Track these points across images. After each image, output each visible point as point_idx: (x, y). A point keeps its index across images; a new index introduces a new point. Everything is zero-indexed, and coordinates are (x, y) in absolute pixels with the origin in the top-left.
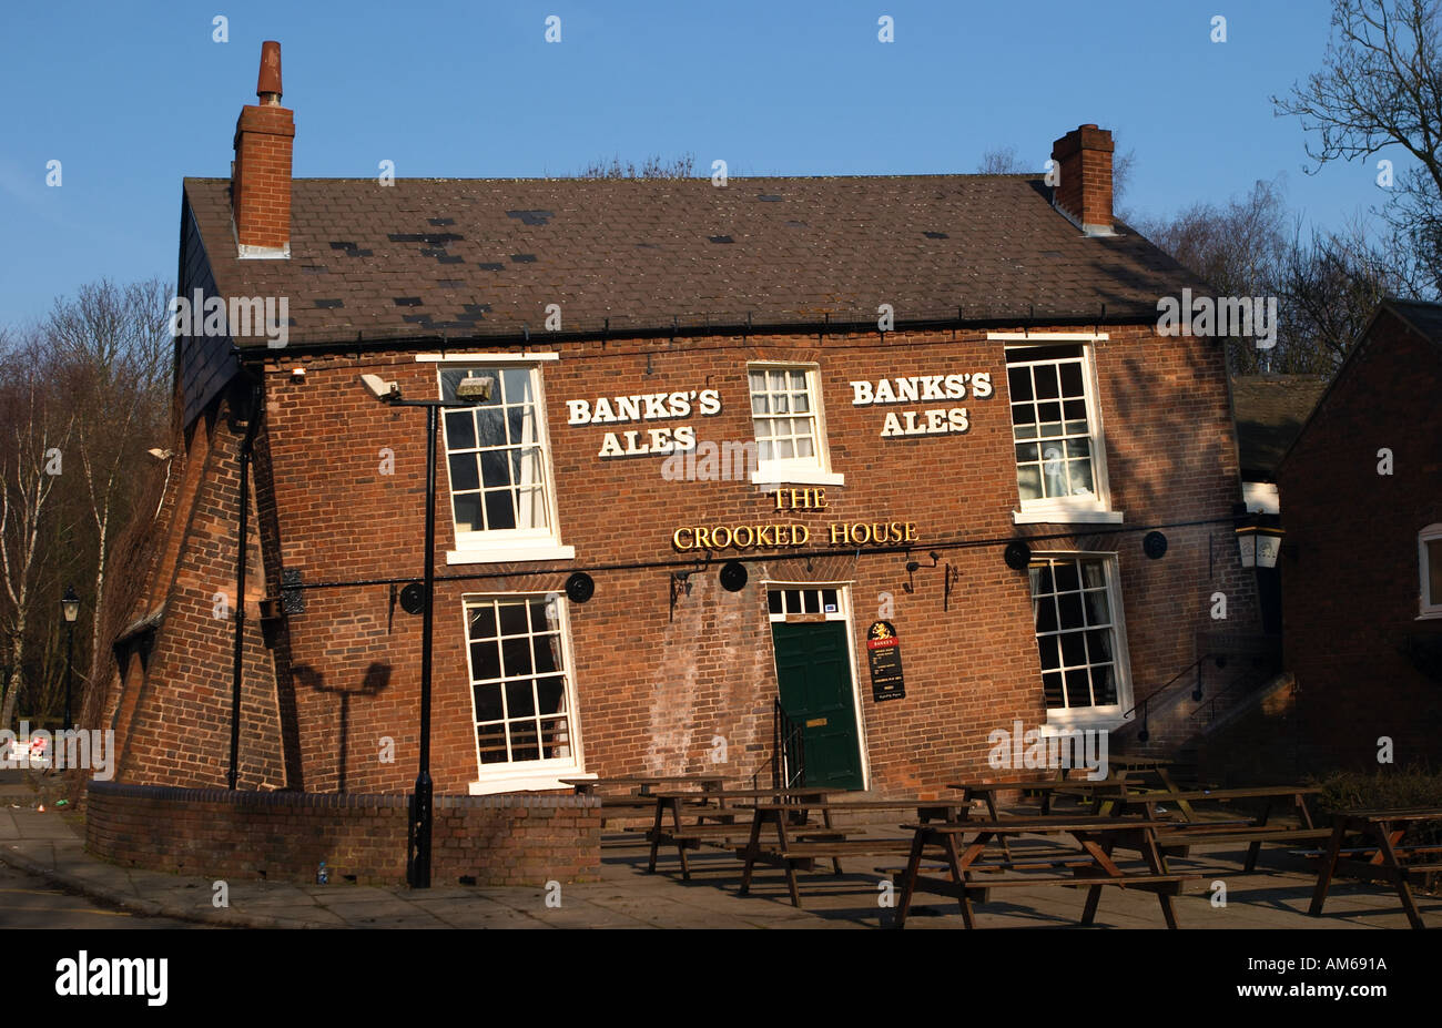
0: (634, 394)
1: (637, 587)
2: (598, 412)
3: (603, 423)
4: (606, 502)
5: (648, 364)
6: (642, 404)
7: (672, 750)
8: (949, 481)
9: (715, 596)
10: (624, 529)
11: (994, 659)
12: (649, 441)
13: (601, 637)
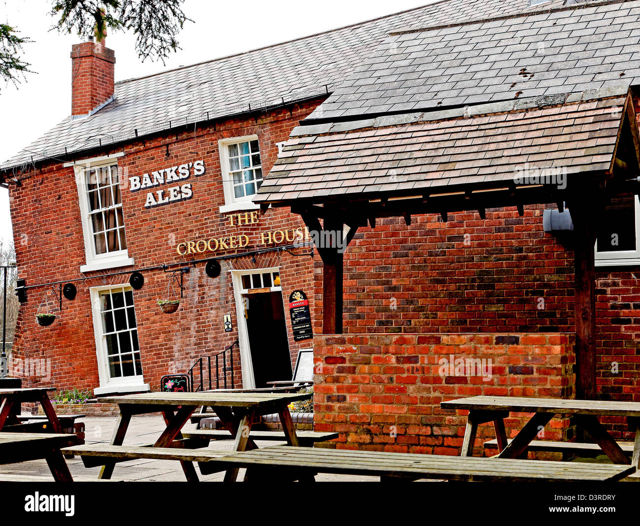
0: (161, 169)
1: (165, 278)
2: (144, 182)
3: (146, 188)
5: (167, 151)
6: (165, 173)
9: (204, 281)
10: (157, 246)
12: (169, 195)
13: (148, 307)
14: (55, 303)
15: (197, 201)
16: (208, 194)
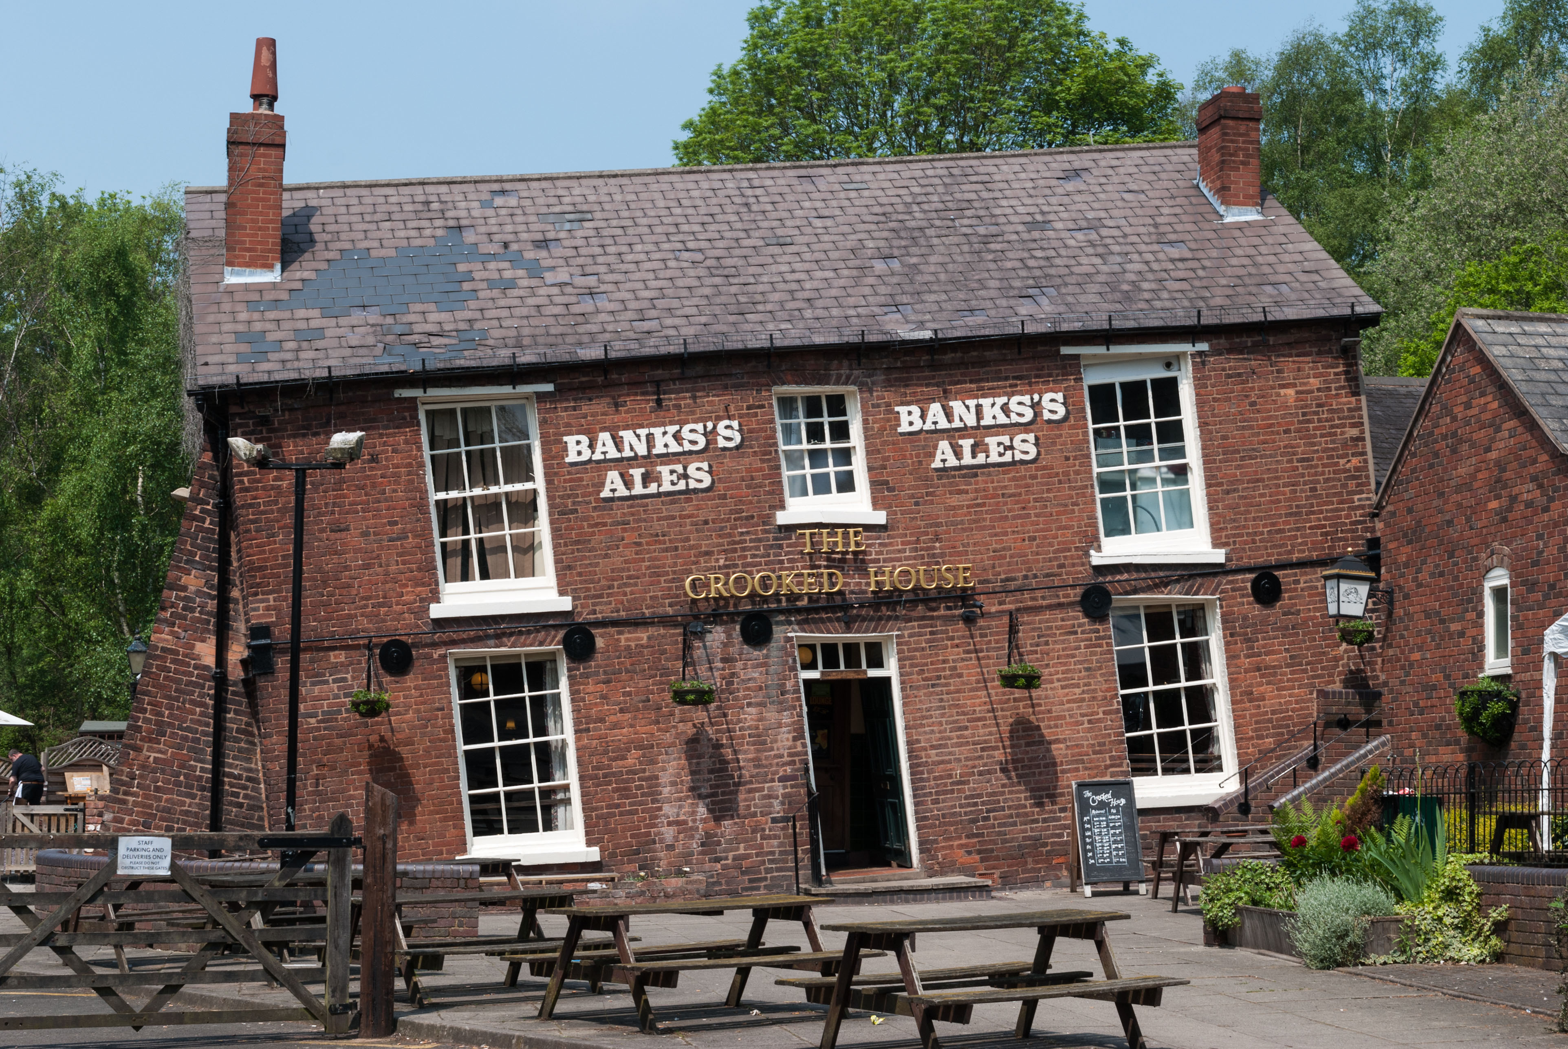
0: (641, 426)
1: (644, 642)
2: (599, 448)
3: (605, 461)
4: (609, 548)
5: (658, 393)
6: (650, 438)
7: (685, 822)
8: (1015, 518)
9: (733, 650)
10: (629, 577)
11: (1068, 720)
12: (658, 479)
13: (604, 697)
14: (353, 678)
15: (724, 497)
16: (748, 487)
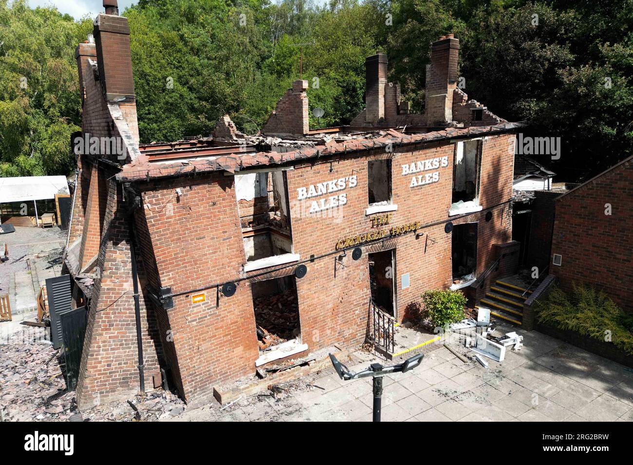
1: (323, 266)
2: (310, 192)
3: (312, 197)
4: (312, 232)
5: (331, 167)
6: (327, 186)
8: (430, 202)
9: (350, 263)
13: (309, 289)
14: (211, 301)
16: (358, 201)
